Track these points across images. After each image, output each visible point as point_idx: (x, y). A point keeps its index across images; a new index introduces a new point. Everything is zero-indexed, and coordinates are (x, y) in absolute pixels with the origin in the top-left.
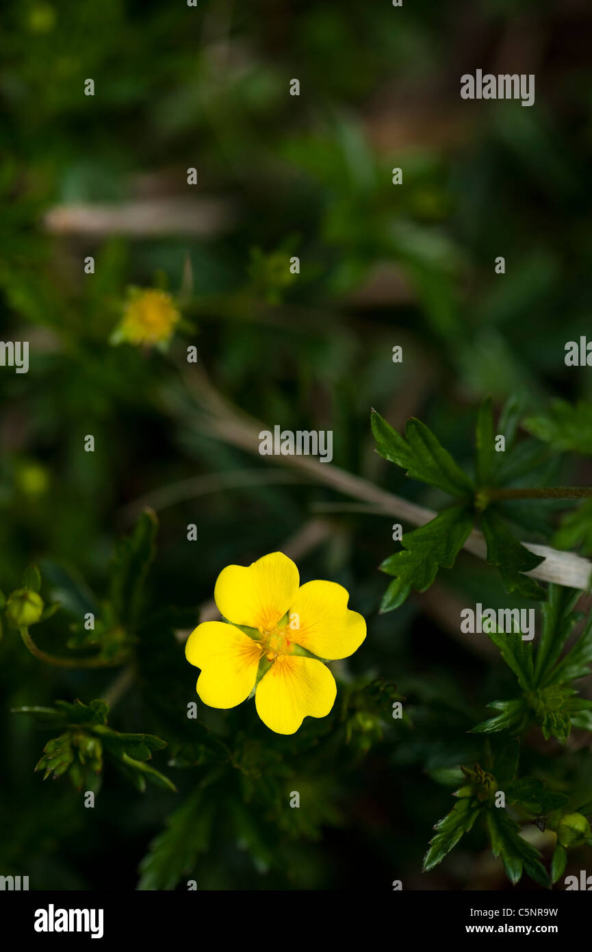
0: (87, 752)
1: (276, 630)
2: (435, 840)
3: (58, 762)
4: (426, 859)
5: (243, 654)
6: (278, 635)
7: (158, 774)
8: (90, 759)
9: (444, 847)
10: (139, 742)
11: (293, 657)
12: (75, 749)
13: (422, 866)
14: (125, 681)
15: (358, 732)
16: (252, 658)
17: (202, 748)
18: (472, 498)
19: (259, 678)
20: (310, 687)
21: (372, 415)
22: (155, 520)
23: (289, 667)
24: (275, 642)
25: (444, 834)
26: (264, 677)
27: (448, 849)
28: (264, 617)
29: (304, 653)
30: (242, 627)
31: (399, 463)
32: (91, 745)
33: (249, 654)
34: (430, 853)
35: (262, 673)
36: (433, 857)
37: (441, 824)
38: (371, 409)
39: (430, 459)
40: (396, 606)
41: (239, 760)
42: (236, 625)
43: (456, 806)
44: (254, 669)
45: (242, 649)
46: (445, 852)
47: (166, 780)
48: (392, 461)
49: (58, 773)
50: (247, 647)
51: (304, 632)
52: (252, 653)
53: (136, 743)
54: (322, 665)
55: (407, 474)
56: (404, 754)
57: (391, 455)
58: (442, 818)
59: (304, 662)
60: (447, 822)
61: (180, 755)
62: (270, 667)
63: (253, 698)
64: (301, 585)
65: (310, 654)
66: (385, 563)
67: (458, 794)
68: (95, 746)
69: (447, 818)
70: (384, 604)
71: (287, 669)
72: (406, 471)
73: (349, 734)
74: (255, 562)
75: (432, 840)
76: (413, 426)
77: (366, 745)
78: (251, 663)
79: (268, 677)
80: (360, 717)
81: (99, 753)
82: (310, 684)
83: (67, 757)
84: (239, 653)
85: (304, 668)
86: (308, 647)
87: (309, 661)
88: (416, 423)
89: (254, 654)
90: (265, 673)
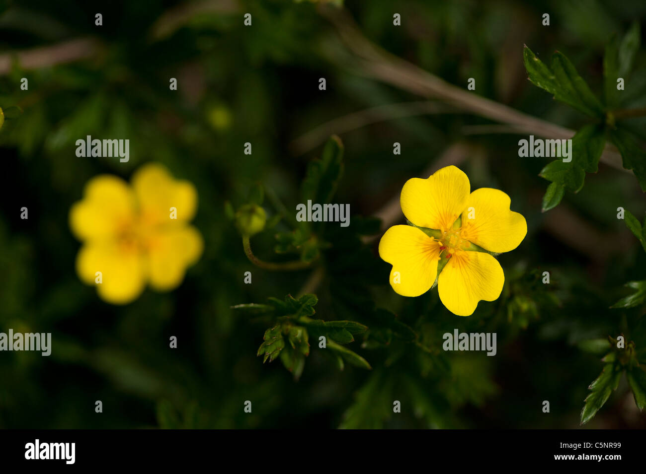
0: (296, 339)
1: (452, 230)
2: (589, 398)
3: (274, 348)
4: (583, 414)
5: (425, 251)
6: (454, 234)
7: (354, 354)
8: (299, 344)
9: (595, 403)
10: (342, 328)
11: (467, 252)
12: (286, 337)
13: (580, 420)
14: (316, 280)
15: (517, 313)
16: (433, 254)
17: (389, 332)
18: (604, 117)
19: (440, 271)
20: (482, 275)
21: (524, 50)
22: (341, 145)
23: (464, 261)
24: (454, 240)
25: (595, 393)
26: (444, 269)
27: (600, 405)
28: (441, 220)
29: (475, 248)
30: (424, 229)
31: (547, 89)
32: (299, 332)
33: (430, 251)
34: (585, 409)
35: (441, 266)
36: (589, 412)
37: (594, 385)
38: (524, 45)
39: (569, 86)
40: (554, 206)
41: (421, 340)
42: (419, 227)
43: (605, 369)
44: (435, 264)
45: (424, 247)
46: (598, 408)
47: (361, 359)
48: (542, 87)
49: (273, 357)
50: (429, 245)
51: (475, 231)
52: (433, 249)
53: (338, 329)
54: (492, 258)
55: (554, 98)
56: (549, 331)
57: (541, 83)
58: (594, 379)
59: (477, 256)
60: (599, 383)
61: (371, 338)
62: (448, 261)
63: (436, 287)
64: (471, 193)
65: (481, 249)
66: (544, 170)
67: (605, 359)
68: (302, 334)
69: (598, 379)
70: (545, 205)
71: (462, 263)
72: (553, 95)
73: (510, 315)
74: (432, 174)
75: (587, 398)
76: (558, 58)
77: (524, 324)
78: (433, 258)
79: (448, 269)
80: (518, 300)
81: (306, 339)
82: (482, 273)
83: (280, 344)
84: (422, 251)
85: (477, 262)
86: (479, 243)
87: (481, 255)
88: (559, 56)
89: (434, 251)
90: (444, 266)
